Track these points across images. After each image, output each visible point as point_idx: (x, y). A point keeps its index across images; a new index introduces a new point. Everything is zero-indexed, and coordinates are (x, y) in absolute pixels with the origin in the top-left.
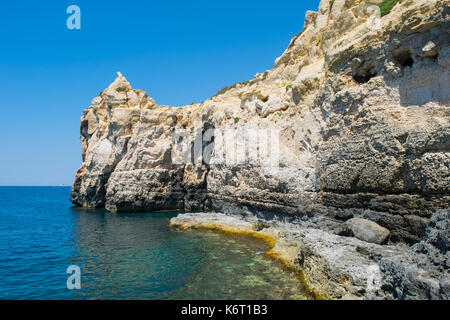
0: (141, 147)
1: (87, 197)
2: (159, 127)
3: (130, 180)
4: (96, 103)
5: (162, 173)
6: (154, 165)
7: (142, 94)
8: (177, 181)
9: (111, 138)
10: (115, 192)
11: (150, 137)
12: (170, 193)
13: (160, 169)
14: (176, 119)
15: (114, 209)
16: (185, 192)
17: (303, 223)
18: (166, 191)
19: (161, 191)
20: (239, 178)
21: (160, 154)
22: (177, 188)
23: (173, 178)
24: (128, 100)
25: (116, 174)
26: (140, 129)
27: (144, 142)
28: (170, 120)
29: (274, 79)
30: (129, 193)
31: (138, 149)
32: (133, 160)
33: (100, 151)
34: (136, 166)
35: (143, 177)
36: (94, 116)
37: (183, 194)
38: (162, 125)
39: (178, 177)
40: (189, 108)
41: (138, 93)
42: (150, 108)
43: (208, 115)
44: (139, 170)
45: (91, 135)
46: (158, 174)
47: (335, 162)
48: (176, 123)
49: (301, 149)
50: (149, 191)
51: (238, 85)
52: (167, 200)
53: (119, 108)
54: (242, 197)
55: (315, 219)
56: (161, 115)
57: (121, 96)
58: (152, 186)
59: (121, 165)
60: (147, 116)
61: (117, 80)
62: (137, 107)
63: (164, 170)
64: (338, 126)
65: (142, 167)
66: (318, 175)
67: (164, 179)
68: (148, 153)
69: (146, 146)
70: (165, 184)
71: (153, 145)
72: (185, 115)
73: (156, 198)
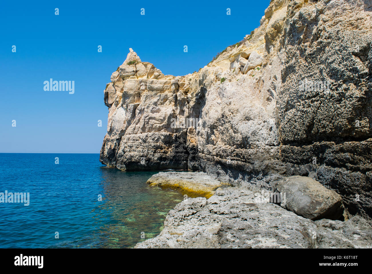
0: (148, 113)
1: (108, 158)
2: (163, 94)
3: (137, 143)
4: (114, 77)
5: (166, 136)
6: (159, 129)
7: (150, 66)
8: (180, 143)
9: (125, 106)
10: (124, 152)
11: (155, 104)
12: (173, 154)
13: (164, 132)
14: (178, 86)
15: (124, 168)
16: (187, 153)
17: (258, 182)
18: (170, 152)
19: (165, 153)
20: (216, 137)
21: (164, 118)
22: (181, 149)
23: (176, 140)
24: (136, 71)
25: (125, 137)
26: (147, 97)
27: (151, 108)
28: (173, 87)
29: (259, 36)
30: (135, 154)
31: (145, 114)
32: (140, 125)
33: (117, 118)
34: (143, 129)
35: (149, 140)
36: (113, 89)
37: (186, 156)
38: (166, 92)
39: (182, 140)
40: (190, 76)
41: (146, 66)
42: (156, 77)
43: (203, 80)
44: (146, 134)
45: (111, 105)
46: (162, 137)
47: (293, 107)
48: (177, 90)
49: (268, 99)
50: (155, 152)
51: (229, 48)
52: (171, 160)
53: (129, 79)
54: (217, 155)
55: (269, 178)
56: (165, 83)
57: (131, 68)
58: (157, 148)
59: (130, 129)
60: (152, 85)
61: (129, 54)
62: (145, 78)
63: (168, 133)
64: (294, 60)
65: (149, 131)
66: (278, 124)
67: (168, 141)
68: (154, 118)
69: (152, 112)
70: (170, 146)
71: (158, 111)
72: (187, 82)
73: (161, 159)
